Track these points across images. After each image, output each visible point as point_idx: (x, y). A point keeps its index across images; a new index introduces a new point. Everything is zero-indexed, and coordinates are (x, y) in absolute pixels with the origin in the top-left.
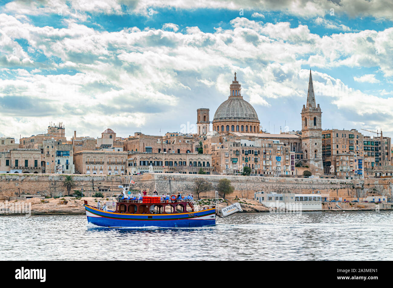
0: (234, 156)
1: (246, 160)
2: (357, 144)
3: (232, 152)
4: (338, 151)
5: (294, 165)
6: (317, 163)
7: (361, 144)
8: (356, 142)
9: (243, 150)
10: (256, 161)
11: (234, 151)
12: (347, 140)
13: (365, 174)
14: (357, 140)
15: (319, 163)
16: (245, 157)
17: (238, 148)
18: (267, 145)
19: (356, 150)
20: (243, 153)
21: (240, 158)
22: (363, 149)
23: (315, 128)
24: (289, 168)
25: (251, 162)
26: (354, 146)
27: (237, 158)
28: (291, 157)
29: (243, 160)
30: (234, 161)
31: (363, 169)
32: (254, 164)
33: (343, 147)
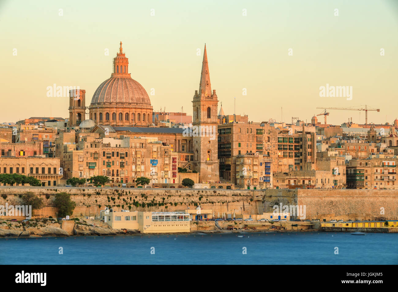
0: (91, 160)
1: (109, 165)
2: (269, 141)
3: (89, 155)
4: (240, 151)
5: (177, 171)
6: (210, 167)
7: (274, 142)
8: (267, 139)
9: (104, 152)
10: (122, 165)
11: (91, 154)
12: (253, 136)
13: (274, 182)
14: (269, 136)
15: (213, 166)
16: (107, 160)
17: (97, 150)
18: (138, 145)
19: (267, 149)
20: (104, 155)
21: (100, 162)
22: (277, 147)
23: (209, 120)
24: (170, 174)
25: (116, 167)
26: (264, 144)
27: (95, 163)
28: (171, 160)
29: (104, 164)
30: (91, 167)
31: (271, 175)
32: (120, 169)
33: (247, 146)
